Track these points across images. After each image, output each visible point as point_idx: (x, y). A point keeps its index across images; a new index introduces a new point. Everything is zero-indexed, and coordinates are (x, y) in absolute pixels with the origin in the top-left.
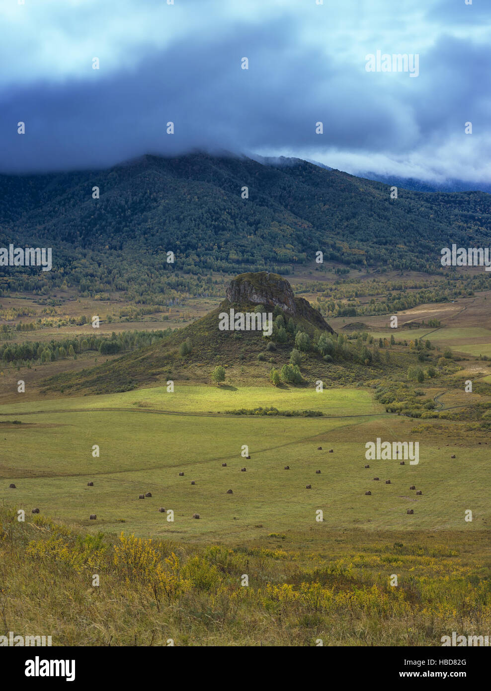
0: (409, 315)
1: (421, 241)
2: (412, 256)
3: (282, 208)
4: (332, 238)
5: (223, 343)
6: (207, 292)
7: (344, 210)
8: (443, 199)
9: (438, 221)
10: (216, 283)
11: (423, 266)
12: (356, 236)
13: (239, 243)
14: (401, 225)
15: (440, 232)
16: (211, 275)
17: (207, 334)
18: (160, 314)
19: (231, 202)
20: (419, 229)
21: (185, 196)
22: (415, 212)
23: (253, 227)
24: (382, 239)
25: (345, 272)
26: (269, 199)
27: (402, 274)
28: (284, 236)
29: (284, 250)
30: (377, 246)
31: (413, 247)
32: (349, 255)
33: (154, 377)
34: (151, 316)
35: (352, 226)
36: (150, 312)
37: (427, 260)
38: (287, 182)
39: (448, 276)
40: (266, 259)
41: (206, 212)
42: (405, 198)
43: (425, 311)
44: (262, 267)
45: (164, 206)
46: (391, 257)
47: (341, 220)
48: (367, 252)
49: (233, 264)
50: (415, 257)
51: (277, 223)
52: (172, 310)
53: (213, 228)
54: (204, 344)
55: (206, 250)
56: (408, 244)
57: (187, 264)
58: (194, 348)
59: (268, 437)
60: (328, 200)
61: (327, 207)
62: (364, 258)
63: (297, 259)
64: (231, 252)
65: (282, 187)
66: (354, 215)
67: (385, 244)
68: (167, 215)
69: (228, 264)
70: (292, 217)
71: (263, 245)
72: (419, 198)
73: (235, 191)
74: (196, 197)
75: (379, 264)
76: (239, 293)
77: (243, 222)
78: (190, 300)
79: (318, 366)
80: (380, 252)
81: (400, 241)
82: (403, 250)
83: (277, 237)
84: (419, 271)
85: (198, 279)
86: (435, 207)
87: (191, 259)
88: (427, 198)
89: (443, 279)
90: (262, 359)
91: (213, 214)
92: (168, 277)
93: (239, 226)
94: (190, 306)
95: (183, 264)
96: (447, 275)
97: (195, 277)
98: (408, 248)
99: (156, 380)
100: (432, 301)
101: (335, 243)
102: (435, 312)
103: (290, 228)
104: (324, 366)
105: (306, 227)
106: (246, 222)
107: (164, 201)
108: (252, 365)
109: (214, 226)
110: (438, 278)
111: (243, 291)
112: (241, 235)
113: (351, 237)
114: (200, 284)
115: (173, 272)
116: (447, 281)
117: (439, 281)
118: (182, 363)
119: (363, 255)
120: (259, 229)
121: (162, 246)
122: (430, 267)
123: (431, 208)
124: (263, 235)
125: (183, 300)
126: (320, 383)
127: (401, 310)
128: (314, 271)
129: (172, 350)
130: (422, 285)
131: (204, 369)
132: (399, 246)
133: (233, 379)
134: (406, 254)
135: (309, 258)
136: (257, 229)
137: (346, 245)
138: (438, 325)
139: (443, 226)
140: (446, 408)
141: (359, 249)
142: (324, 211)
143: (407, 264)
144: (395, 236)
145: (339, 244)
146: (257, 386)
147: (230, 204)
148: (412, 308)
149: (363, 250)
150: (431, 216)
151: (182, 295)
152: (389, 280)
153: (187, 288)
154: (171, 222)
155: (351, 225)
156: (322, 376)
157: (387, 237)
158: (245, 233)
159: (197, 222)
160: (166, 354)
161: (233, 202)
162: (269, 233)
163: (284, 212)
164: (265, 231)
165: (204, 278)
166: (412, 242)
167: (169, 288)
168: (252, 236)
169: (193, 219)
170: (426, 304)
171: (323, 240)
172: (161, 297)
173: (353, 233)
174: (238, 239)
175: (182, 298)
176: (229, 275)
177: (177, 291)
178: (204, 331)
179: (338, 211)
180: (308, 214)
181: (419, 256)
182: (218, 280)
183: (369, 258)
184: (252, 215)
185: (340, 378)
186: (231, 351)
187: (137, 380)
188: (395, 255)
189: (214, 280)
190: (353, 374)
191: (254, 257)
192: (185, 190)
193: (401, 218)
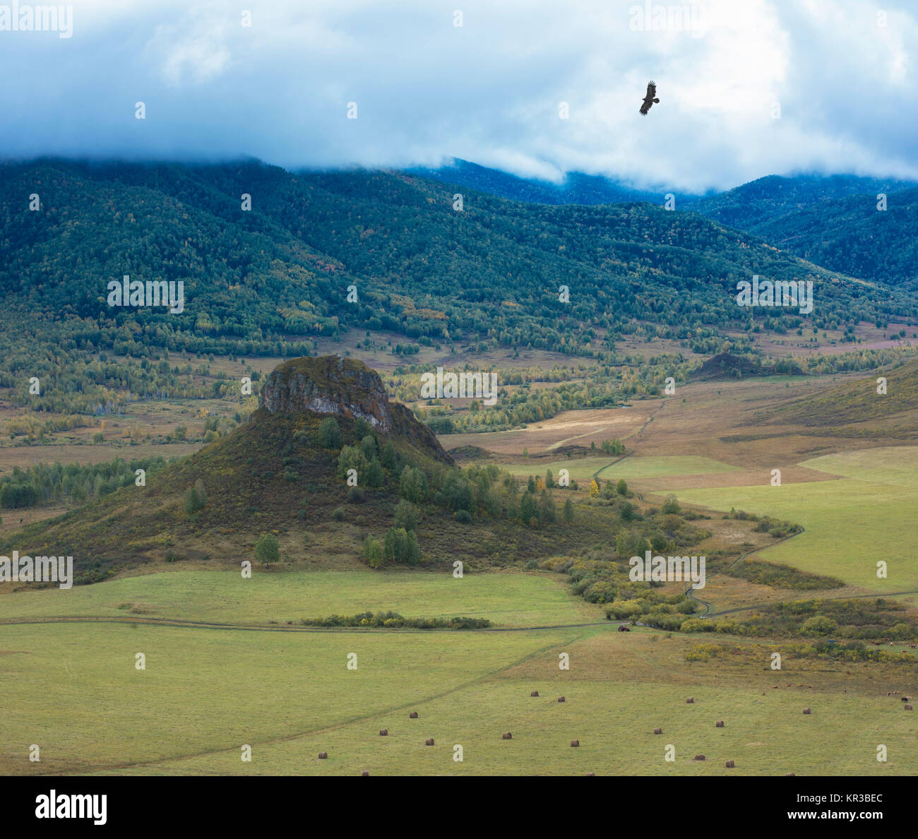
0: (548, 431)
1: (545, 293)
2: (532, 321)
3: (288, 234)
4: (383, 288)
5: (263, 488)
6: (163, 389)
7: (402, 237)
8: (581, 217)
9: (574, 257)
10: (176, 372)
11: (554, 341)
12: (425, 285)
13: (214, 298)
14: (507, 264)
15: (580, 277)
16: (166, 357)
17: (231, 472)
18: (87, 431)
19: (196, 224)
20: (542, 273)
21: (110, 214)
22: (531, 241)
23: (238, 270)
24: (474, 290)
25: (410, 351)
26: (265, 218)
27: (517, 355)
28: (295, 286)
29: (298, 312)
30: (467, 304)
31: (532, 305)
32: (417, 320)
33: (141, 554)
34: (68, 434)
35: (418, 268)
36: (64, 428)
37: (561, 329)
38: (295, 187)
39: (602, 359)
40: (264, 328)
41: (151, 244)
42: (511, 215)
43: (578, 424)
44: (259, 343)
45: (71, 232)
46: (493, 323)
47: (398, 256)
48: (449, 314)
49: (205, 338)
50: (537, 323)
51: (282, 262)
52: (106, 423)
53: (166, 272)
54: (227, 492)
55: (153, 313)
56: (522, 300)
57: (120, 338)
58: (209, 499)
59: (415, 671)
60: (372, 221)
61: (370, 231)
62: (444, 325)
63: (321, 328)
64: (199, 315)
65: (286, 197)
66: (422, 247)
67: (481, 299)
68: (77, 247)
69: (195, 338)
70: (306, 251)
71: (258, 302)
72: (536, 215)
73: (200, 204)
74: (131, 215)
75: (472, 336)
76: (288, 395)
77: (220, 260)
78: (134, 405)
79: (445, 531)
80: (473, 314)
81: (508, 295)
82: (514, 310)
83: (284, 288)
84: (548, 350)
85: (144, 366)
86: (566, 232)
87: (127, 329)
88: (550, 215)
89: (595, 363)
90: (339, 518)
91: (165, 246)
92: (87, 363)
93: (213, 268)
94: (137, 415)
95: (113, 337)
96: (600, 357)
97: (136, 363)
98: (522, 307)
99: (147, 561)
100: (586, 405)
101: (389, 299)
102: (599, 426)
103: (306, 271)
104: (456, 531)
105: (333, 269)
106: (225, 260)
107: (73, 223)
108: (325, 529)
109: (167, 266)
110: (586, 363)
111: (295, 392)
112: (218, 283)
113: (418, 287)
114: (148, 375)
115: (94, 353)
116: (604, 368)
117: (587, 367)
118: (192, 528)
119: (442, 320)
120: (249, 274)
121: (71, 305)
122: (567, 342)
123: (560, 234)
124: (256, 285)
125: (121, 405)
126: (459, 564)
127: (532, 421)
128: (355, 351)
129: (167, 503)
130: (559, 376)
131: (235, 538)
132: (507, 303)
133: (293, 556)
134: (521, 317)
135: (343, 325)
136: (245, 274)
137: (408, 302)
138: (621, 451)
139: (583, 265)
140: (717, 611)
141: (433, 309)
142: (364, 240)
143: (525, 337)
144: (497, 284)
145: (396, 300)
146: (339, 570)
147: (194, 227)
148: (552, 417)
149: (440, 311)
150: (561, 248)
151: (119, 395)
152: (494, 366)
153: (124, 382)
154: (87, 262)
155: (416, 266)
156: (457, 551)
157: (484, 286)
158: (225, 280)
159: (135, 262)
160: (156, 510)
161: (199, 224)
162: (268, 279)
163: (292, 242)
164: (261, 276)
165: (154, 363)
166: (530, 296)
167: (91, 383)
168: (238, 287)
169: (127, 255)
170: (575, 411)
171: (368, 293)
172: (79, 398)
173: (420, 280)
174: (211, 291)
175: (118, 400)
176: (199, 357)
177: (109, 388)
178: (225, 467)
179: (391, 241)
180: (336, 245)
181: (546, 322)
182: (180, 367)
183: (452, 325)
184: (235, 247)
185: (490, 553)
186: (280, 504)
187: (111, 560)
188: (502, 320)
189: (172, 366)
190: (513, 547)
191: (242, 324)
192: (111, 202)
193: (506, 251)
